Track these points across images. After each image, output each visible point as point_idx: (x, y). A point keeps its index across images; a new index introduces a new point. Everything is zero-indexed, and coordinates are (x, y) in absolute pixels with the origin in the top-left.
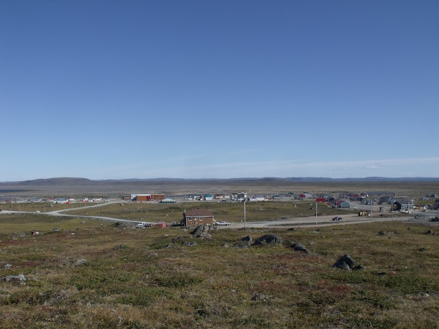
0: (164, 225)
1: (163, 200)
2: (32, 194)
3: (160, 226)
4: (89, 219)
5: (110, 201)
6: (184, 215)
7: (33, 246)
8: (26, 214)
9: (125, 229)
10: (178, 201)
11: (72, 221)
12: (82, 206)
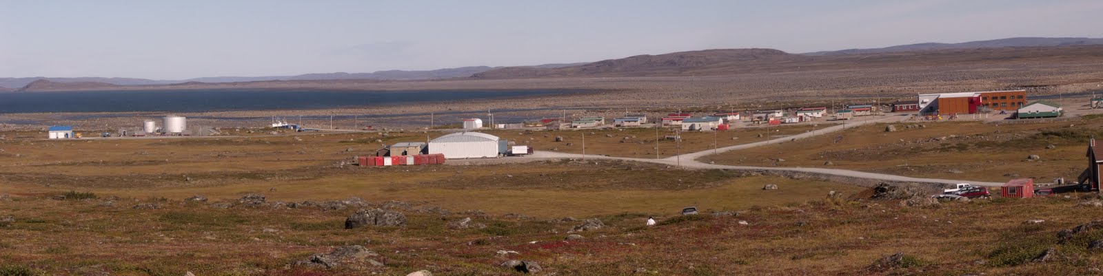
0: (1028, 190)
1: (1022, 111)
2: (618, 100)
3: (1017, 191)
4: (790, 176)
5: (854, 119)
6: (1090, 154)
7: (629, 260)
8: (602, 162)
9: (903, 203)
10: (1071, 111)
11: (738, 185)
12: (765, 138)
